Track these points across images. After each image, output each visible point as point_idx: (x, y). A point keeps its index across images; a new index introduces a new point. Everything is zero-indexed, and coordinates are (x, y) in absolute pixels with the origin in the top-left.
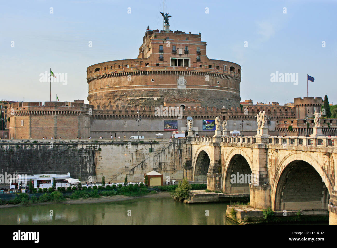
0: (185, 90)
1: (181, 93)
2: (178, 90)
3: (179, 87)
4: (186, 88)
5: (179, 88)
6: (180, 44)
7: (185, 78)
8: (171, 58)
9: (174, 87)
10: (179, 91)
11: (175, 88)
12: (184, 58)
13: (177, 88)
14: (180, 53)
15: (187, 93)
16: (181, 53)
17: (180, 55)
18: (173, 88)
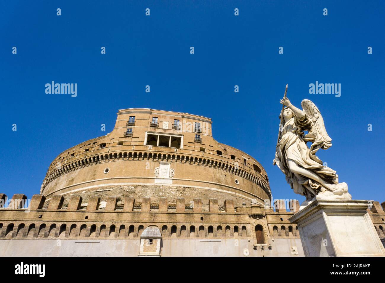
0: (169, 187)
1: (161, 194)
2: (156, 187)
3: (157, 182)
4: (173, 183)
5: (157, 184)
6: (166, 116)
7: (171, 167)
8: (146, 134)
9: (148, 182)
10: (157, 189)
11: (148, 184)
12: (170, 134)
13: (153, 184)
14: (164, 128)
15: (173, 193)
16: (167, 128)
17: (165, 130)
18: (145, 184)
